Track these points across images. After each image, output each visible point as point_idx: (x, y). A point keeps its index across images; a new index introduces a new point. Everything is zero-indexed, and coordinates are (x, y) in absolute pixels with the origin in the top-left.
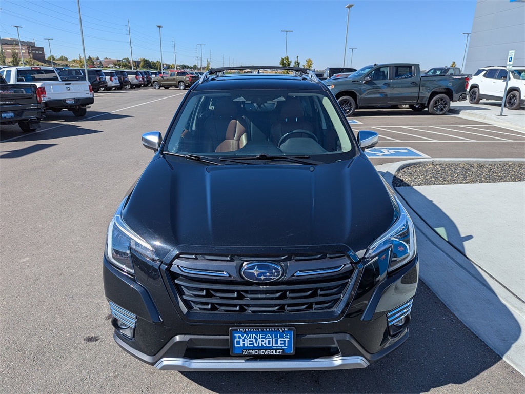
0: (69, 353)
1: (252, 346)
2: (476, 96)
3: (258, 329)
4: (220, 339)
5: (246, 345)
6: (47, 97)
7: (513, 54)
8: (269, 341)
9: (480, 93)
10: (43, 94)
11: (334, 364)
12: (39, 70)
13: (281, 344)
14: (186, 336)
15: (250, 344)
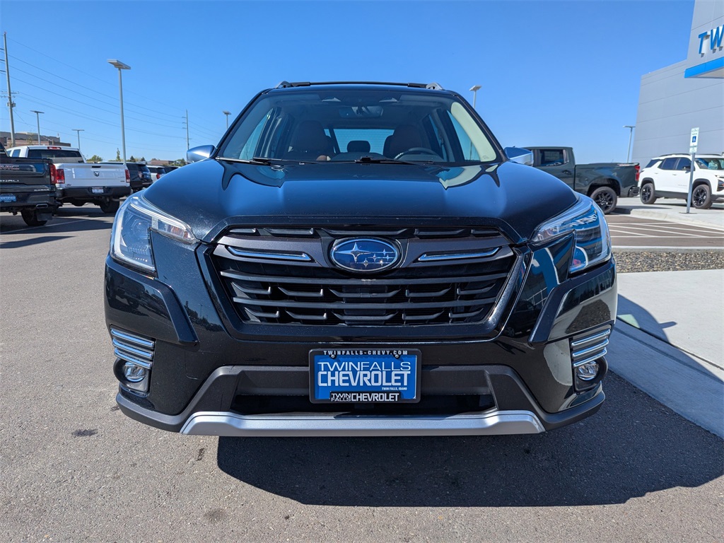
0: (44, 449)
1: (347, 384)
2: (650, 195)
3: (358, 352)
4: (293, 372)
5: (337, 384)
6: (66, 183)
7: (697, 132)
8: (376, 376)
9: (656, 189)
10: (60, 178)
11: (485, 423)
12: (58, 150)
13: (396, 381)
14: (235, 367)
15: (344, 381)
